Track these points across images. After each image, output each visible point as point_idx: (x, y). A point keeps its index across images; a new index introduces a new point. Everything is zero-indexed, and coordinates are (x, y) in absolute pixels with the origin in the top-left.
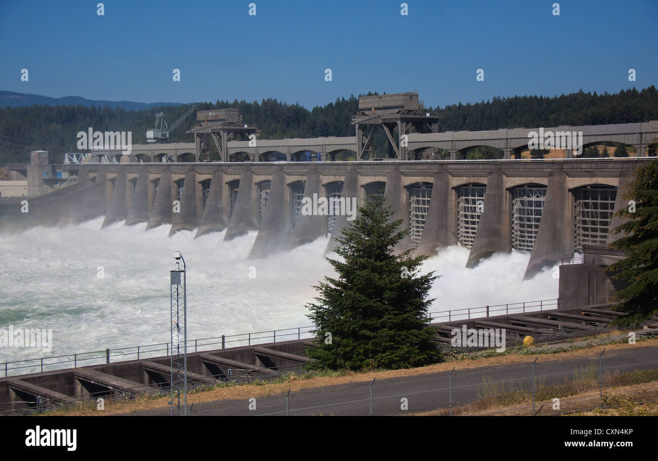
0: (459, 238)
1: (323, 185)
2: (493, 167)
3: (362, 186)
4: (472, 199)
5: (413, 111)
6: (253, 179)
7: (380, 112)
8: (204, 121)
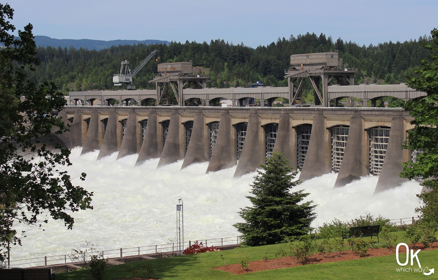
0: (370, 169)
1: (262, 126)
2: (395, 114)
3: (293, 127)
4: (381, 138)
5: (334, 67)
6: (204, 121)
7: (307, 68)
8: (164, 72)
